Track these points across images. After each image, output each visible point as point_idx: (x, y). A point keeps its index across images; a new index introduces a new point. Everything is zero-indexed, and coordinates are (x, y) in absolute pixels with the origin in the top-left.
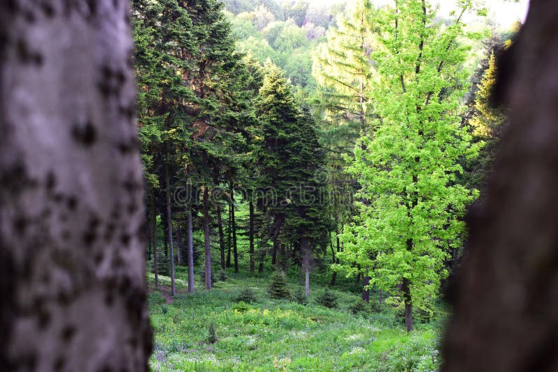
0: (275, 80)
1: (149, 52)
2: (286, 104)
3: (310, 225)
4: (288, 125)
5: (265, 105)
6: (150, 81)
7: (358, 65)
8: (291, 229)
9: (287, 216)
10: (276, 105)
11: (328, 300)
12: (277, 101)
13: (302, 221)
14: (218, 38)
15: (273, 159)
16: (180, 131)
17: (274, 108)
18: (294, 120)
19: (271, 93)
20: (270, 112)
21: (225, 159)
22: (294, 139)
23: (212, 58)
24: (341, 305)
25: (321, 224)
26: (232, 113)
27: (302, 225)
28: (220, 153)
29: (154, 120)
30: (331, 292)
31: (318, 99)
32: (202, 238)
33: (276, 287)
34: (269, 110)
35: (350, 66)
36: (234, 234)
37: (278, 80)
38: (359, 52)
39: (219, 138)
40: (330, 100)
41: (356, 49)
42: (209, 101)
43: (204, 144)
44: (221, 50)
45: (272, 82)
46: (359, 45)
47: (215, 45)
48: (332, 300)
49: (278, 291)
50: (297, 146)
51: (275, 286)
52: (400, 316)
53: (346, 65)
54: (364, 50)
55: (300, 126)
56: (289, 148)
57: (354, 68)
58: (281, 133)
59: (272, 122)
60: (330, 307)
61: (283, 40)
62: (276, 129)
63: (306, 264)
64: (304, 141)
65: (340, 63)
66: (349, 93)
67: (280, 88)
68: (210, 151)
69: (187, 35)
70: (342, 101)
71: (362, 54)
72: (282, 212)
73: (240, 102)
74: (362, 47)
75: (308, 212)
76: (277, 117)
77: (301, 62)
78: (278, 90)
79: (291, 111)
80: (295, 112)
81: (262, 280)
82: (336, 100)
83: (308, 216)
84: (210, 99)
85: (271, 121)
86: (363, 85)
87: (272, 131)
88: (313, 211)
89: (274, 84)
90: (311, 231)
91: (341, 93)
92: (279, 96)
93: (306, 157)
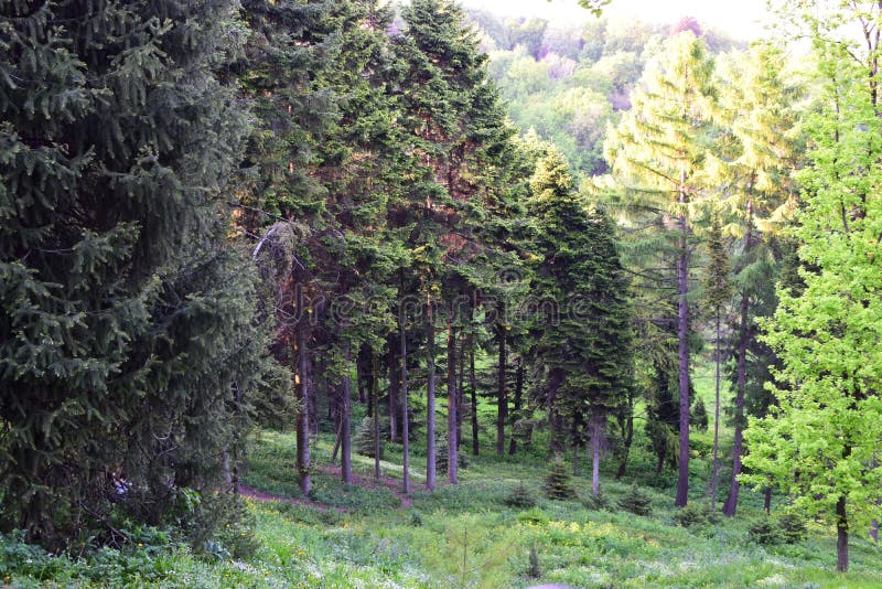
0: (553, 167)
1: (392, 134)
2: (571, 204)
3: (605, 387)
4: (572, 235)
5: (538, 204)
6: (392, 176)
7: (680, 145)
8: (574, 392)
9: (568, 373)
10: (555, 204)
11: (637, 503)
12: (556, 199)
13: (593, 381)
14: (481, 108)
15: (549, 286)
16: (429, 249)
17: (553, 210)
18: (582, 228)
19: (547, 186)
20: (546, 215)
21: (493, 291)
22: (582, 257)
23: (476, 140)
24: (656, 511)
25: (621, 385)
26: (500, 221)
27: (593, 387)
28: (486, 282)
29: (395, 234)
30: (641, 490)
31: (616, 195)
32: (424, 401)
33: (555, 481)
34: (545, 211)
35: (668, 146)
36: (474, 395)
37: (559, 167)
38: (681, 124)
39: (484, 258)
40: (636, 197)
41: (677, 120)
42: (473, 204)
43: (462, 268)
44: (488, 127)
45: (549, 170)
46: (681, 114)
47: (477, 119)
48: (643, 504)
49: (558, 488)
50: (588, 268)
51: (553, 479)
52: (756, 532)
53: (663, 145)
54: (689, 121)
55: (592, 236)
56: (575, 271)
57: (673, 148)
58: (564, 248)
59: (550, 232)
60: (641, 514)
61: (512, 79)
62: (555, 241)
63: (594, 445)
64: (597, 261)
65: (654, 143)
66: (665, 186)
67: (562, 179)
68: (472, 280)
69: (442, 106)
70: (653, 198)
71: (685, 128)
72: (561, 367)
73: (510, 203)
74: (684, 117)
75: (602, 367)
76: (557, 223)
77: (541, 117)
78: (559, 182)
79: (578, 215)
80: (584, 215)
81: (520, 467)
82: (646, 197)
83: (602, 374)
84: (472, 201)
85: (549, 230)
86: (685, 174)
87: (549, 245)
88: (610, 366)
89: (553, 172)
90: (606, 397)
91: (653, 187)
92: (560, 192)
93: (599, 284)
